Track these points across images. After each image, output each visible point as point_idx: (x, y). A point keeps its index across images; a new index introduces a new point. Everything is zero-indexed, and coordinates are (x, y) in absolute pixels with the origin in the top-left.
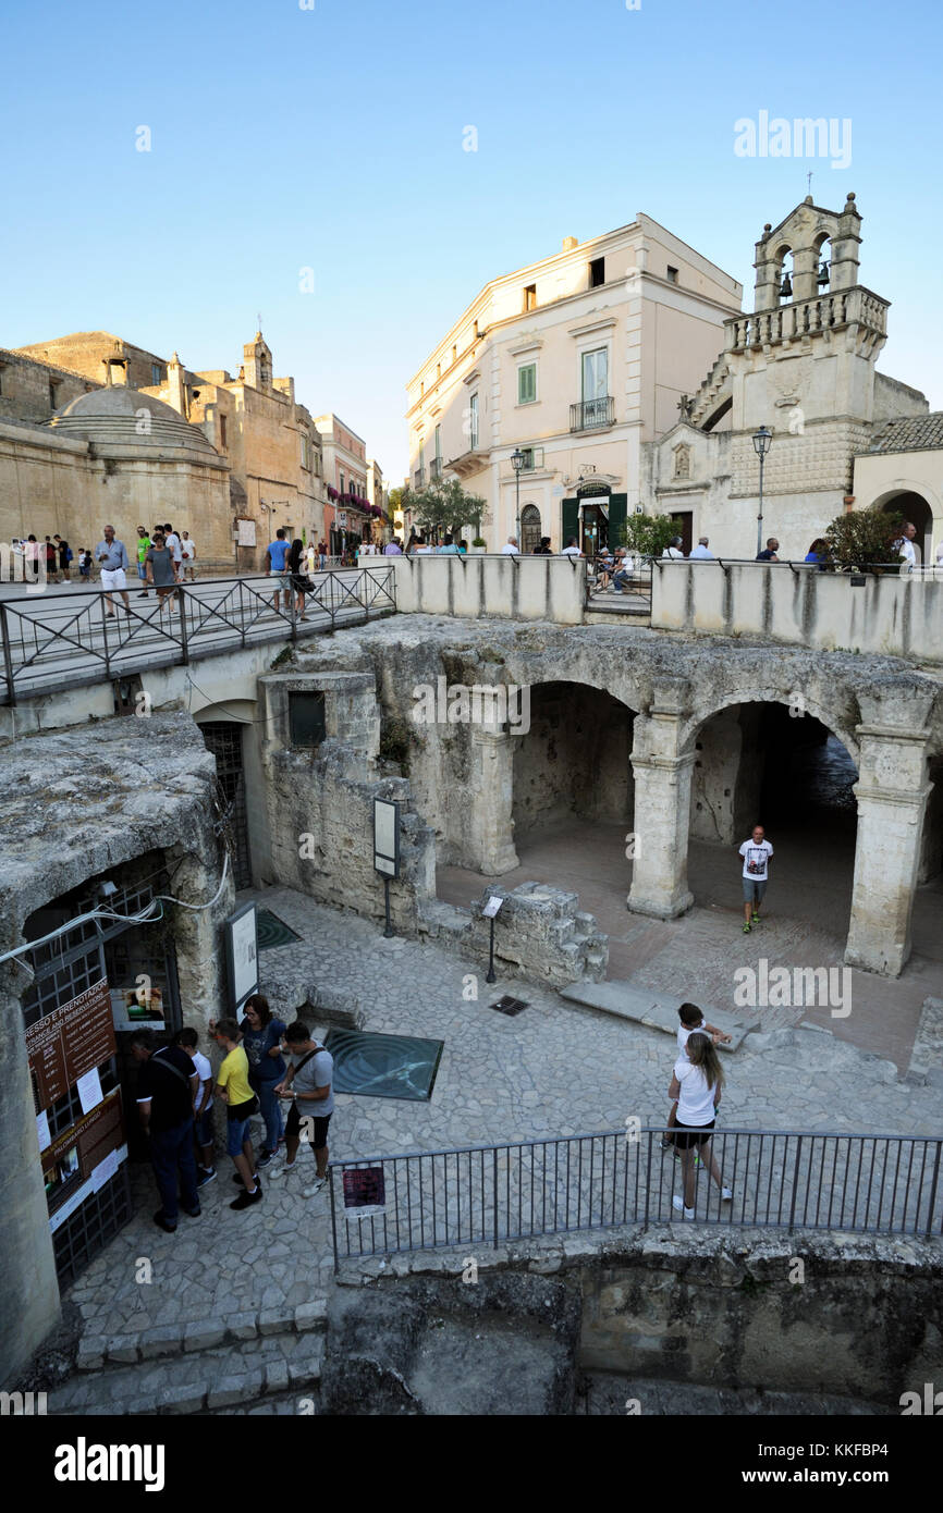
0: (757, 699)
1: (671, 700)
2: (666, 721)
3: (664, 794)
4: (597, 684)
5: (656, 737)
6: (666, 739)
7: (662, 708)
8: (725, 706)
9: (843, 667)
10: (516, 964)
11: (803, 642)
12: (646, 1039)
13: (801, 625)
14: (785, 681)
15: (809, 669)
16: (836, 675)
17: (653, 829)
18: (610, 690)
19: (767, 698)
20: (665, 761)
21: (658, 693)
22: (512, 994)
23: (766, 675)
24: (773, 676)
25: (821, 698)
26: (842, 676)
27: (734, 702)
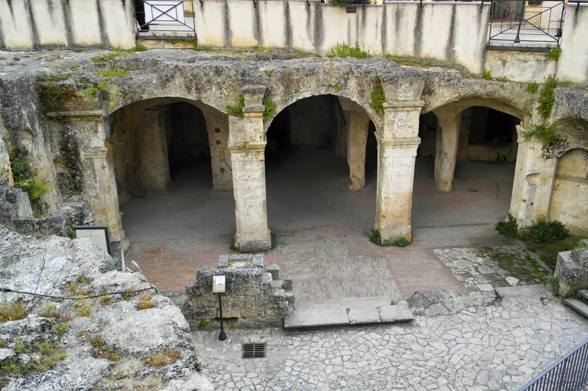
0: (317, 94)
1: (257, 101)
2: (256, 117)
3: (257, 168)
4: (192, 97)
5: (248, 129)
6: (255, 130)
7: (252, 108)
8: (295, 101)
9: (368, 67)
10: (236, 318)
11: (315, 52)
12: (368, 337)
13: (313, 41)
14: (334, 80)
15: (349, 70)
16: (366, 72)
17: (250, 194)
18: (203, 100)
19: (323, 92)
20: (257, 146)
21: (247, 97)
22: (246, 341)
23: (321, 77)
24: (325, 77)
25: (357, 89)
26: (369, 73)
27: (301, 98)
